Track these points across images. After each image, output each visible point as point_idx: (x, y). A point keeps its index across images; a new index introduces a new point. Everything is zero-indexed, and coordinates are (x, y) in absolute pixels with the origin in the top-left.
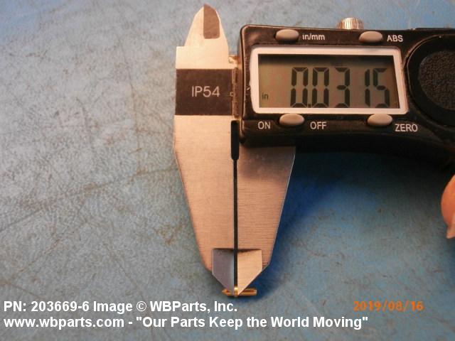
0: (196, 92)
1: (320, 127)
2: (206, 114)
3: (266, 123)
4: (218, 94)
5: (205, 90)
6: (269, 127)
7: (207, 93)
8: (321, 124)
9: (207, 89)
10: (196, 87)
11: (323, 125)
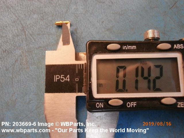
0: (57, 79)
1: (133, 106)
2: (62, 92)
3: (101, 104)
4: (69, 80)
5: (61, 78)
6: (103, 107)
7: (62, 79)
8: (133, 104)
9: (62, 76)
10: (57, 76)
11: (135, 105)
